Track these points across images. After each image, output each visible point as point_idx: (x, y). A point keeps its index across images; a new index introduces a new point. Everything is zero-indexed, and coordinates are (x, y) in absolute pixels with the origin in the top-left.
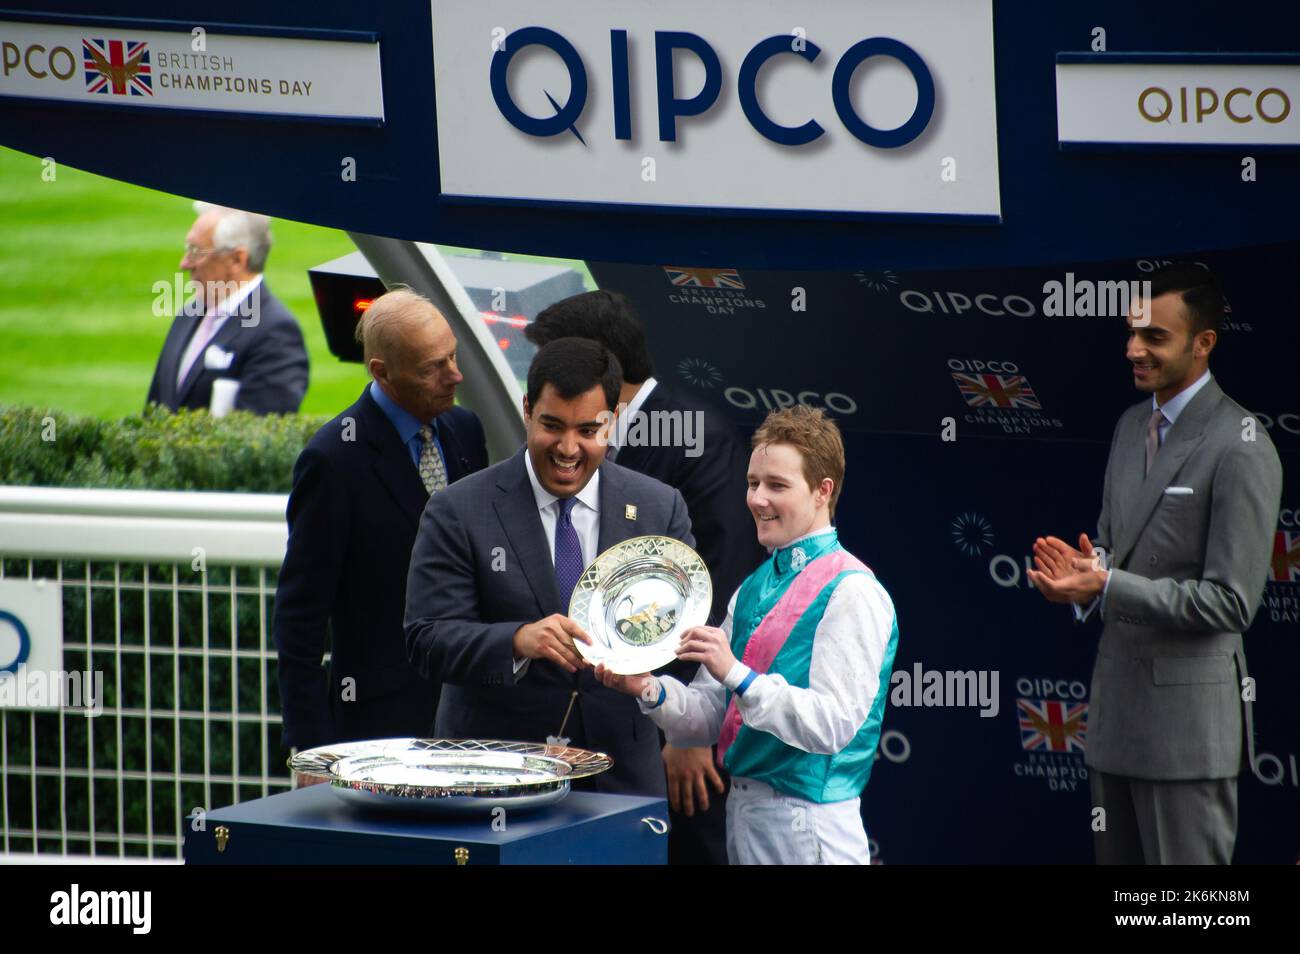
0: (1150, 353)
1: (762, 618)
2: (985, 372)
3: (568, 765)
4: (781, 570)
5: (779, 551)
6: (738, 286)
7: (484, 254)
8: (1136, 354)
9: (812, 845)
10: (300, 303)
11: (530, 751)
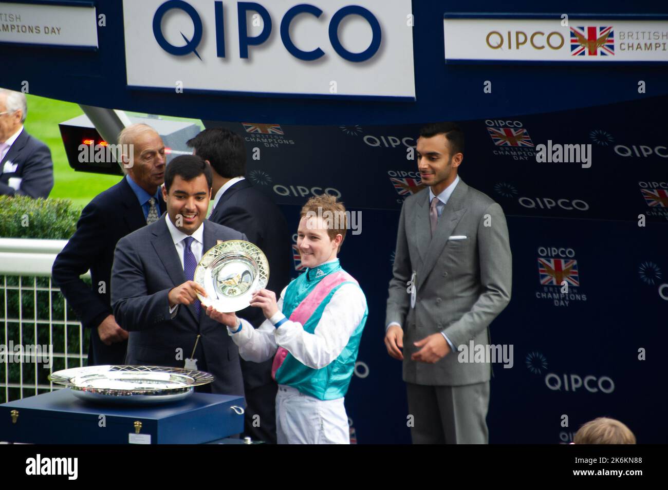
0: (430, 166)
1: (299, 303)
2: (407, 177)
3: (193, 379)
4: (311, 279)
5: (310, 269)
6: (280, 133)
7: (149, 116)
8: (423, 167)
9: (318, 421)
10: (54, 140)
11: (174, 372)
